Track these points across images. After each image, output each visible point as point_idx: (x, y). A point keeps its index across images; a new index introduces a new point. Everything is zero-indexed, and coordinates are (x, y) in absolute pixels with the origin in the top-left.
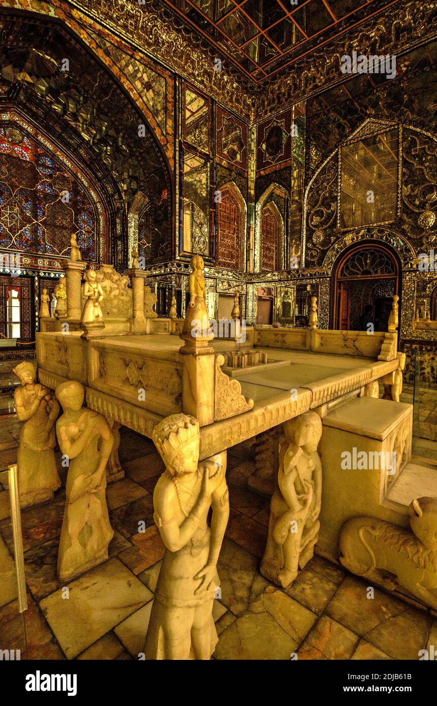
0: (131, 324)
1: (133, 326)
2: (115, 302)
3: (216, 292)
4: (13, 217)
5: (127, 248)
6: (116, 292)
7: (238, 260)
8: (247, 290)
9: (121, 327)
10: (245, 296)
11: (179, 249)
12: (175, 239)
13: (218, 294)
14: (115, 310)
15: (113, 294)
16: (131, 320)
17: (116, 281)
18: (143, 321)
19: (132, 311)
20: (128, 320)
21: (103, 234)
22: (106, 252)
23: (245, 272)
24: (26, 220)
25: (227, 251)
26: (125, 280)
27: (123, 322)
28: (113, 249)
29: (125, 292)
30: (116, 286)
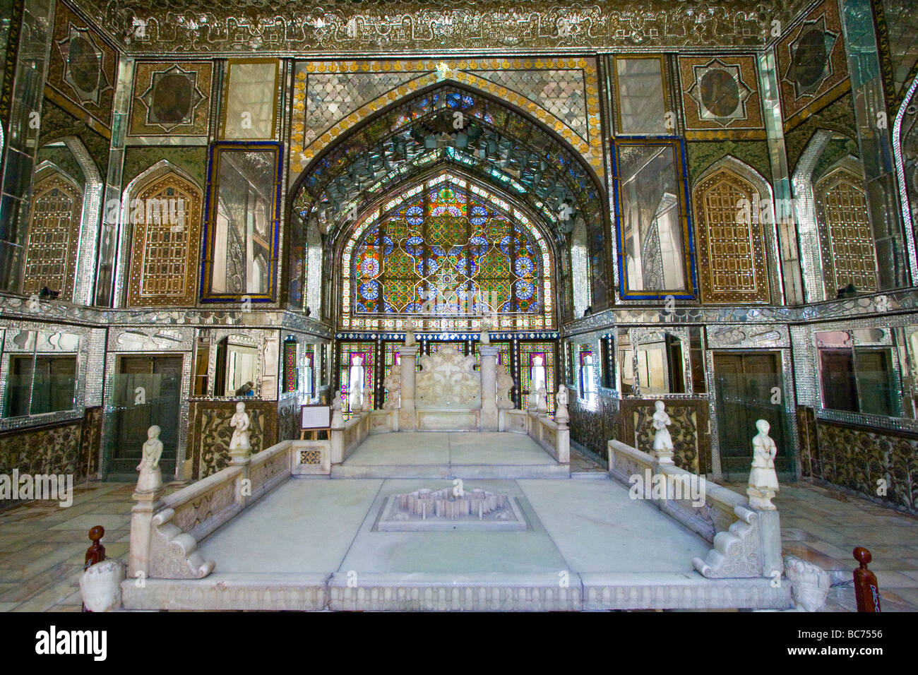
0: (476, 416)
1: (478, 420)
2: (457, 389)
3: (707, 348)
4: (447, 279)
5: (572, 292)
6: (458, 377)
7: (764, 284)
8: (791, 339)
9: (464, 420)
10: (788, 351)
11: (620, 288)
12: (612, 276)
13: (711, 351)
14: (457, 399)
15: (454, 378)
16: (477, 411)
17: (459, 363)
18: (494, 413)
19: (478, 401)
20: (473, 412)
21: (547, 278)
22: (552, 300)
23: (783, 304)
24: (460, 279)
25: (733, 272)
26: (470, 361)
27: (466, 413)
28: (562, 294)
29: (469, 376)
30: (458, 369)
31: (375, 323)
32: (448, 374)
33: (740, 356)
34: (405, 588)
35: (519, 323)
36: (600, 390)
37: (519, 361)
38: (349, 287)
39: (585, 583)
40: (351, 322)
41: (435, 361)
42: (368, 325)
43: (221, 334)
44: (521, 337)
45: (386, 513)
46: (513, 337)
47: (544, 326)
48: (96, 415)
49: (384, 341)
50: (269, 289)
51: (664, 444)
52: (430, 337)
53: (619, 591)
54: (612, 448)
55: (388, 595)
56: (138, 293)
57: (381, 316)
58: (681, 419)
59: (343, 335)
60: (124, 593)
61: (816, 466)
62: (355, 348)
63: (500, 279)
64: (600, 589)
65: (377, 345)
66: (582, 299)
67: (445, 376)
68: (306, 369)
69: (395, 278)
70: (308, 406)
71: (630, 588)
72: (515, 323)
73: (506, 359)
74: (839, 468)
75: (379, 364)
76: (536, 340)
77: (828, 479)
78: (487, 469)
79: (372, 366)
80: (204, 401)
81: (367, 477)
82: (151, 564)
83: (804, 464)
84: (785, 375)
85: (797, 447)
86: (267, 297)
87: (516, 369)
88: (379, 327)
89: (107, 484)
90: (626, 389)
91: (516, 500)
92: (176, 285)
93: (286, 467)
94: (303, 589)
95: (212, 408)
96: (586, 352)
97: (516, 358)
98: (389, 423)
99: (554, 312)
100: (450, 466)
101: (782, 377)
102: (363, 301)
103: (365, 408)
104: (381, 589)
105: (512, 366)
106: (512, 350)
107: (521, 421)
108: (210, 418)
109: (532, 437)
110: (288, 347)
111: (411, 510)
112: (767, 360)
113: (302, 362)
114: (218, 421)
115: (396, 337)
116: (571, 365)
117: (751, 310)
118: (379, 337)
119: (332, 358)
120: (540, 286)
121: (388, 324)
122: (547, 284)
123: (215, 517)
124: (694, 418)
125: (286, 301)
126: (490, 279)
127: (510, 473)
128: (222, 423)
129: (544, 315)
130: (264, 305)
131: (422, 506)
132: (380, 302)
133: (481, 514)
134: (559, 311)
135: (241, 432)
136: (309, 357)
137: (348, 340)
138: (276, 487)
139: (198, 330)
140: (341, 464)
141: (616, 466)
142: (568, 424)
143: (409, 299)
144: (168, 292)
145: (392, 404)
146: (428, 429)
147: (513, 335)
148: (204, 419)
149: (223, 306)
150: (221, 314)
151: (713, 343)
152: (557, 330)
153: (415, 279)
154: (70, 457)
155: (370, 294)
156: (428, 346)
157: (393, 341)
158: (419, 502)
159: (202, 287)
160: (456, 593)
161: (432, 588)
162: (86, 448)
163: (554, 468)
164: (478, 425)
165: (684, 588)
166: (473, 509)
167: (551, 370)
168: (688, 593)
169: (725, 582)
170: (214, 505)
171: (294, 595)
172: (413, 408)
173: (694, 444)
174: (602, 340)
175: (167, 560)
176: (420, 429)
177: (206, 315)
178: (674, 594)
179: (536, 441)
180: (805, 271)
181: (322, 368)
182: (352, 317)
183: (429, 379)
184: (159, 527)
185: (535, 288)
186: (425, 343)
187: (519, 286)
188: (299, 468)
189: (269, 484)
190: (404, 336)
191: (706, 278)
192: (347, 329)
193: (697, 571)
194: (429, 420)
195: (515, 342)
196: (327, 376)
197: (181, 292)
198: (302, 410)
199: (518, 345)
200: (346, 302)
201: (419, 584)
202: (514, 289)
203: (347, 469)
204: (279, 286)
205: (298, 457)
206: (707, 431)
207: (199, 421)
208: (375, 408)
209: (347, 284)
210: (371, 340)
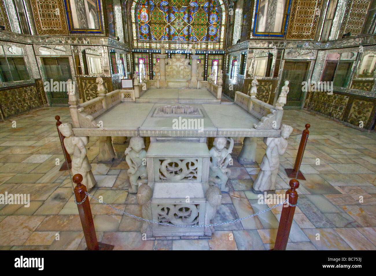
0: (189, 83)
2: (182, 72)
3: (283, 59)
4: (179, 24)
5: (233, 32)
6: (182, 67)
7: (314, 31)
8: (317, 56)
9: (184, 84)
10: (314, 62)
11: (253, 31)
12: (251, 24)
13: (284, 60)
14: (182, 77)
15: (181, 68)
16: (189, 81)
17: (183, 61)
18: (195, 82)
19: (190, 77)
20: (187, 81)
21: (223, 25)
22: (224, 36)
23: (319, 41)
24: (185, 24)
25: (303, 25)
26: (187, 61)
27: (185, 82)
28: (229, 33)
29: (187, 67)
30: (182, 64)
31: (148, 45)
32: (178, 66)
33: (295, 63)
34: (163, 131)
35: (209, 47)
36: (238, 75)
37: (208, 63)
38: (135, 27)
39: (219, 130)
40: (137, 44)
41: (173, 61)
42: (145, 46)
43: (82, 48)
44: (209, 52)
45: (156, 112)
46: (206, 53)
47: (219, 48)
48: (40, 82)
49: (152, 53)
50: (99, 27)
51: (254, 91)
52: (171, 52)
53: (229, 132)
54: (237, 94)
55: (157, 132)
56: (41, 28)
57: (150, 42)
58: (266, 87)
59: (135, 50)
60: (74, 132)
61: (310, 105)
62: (140, 56)
63: (202, 25)
64: (223, 131)
65: (149, 55)
66: (237, 36)
67: (177, 67)
68: (121, 65)
69: (155, 23)
70: (123, 79)
71: (232, 131)
72: (207, 46)
73: (202, 62)
74: (317, 105)
75: (150, 63)
76: (215, 54)
77: (312, 109)
78: (191, 100)
79: (148, 64)
80: (82, 77)
81: (149, 102)
82: (80, 123)
83: (306, 104)
84: (309, 71)
85: (305, 98)
86: (99, 31)
87: (206, 67)
88: (150, 47)
89: (53, 107)
90: (248, 75)
91: (201, 110)
92: (57, 24)
93: (119, 99)
94: (131, 131)
95: (86, 80)
96: (235, 60)
97: (206, 62)
98: (155, 85)
99: (224, 42)
100: (178, 99)
101: (308, 71)
102: (142, 34)
103: (146, 79)
104: (155, 131)
105: (205, 65)
106: (205, 58)
107: (205, 85)
108: (86, 84)
109: (209, 91)
110: (112, 55)
111: (164, 111)
112: (305, 64)
113: (119, 62)
114: (89, 85)
115: (157, 52)
116: (228, 66)
117: (305, 43)
118: (150, 51)
119: (131, 60)
120: (219, 29)
121: (153, 45)
122: (223, 28)
123: (97, 112)
124: (271, 87)
125: (108, 33)
126: (198, 25)
127: (200, 102)
128: (91, 86)
129: (220, 43)
130: (98, 35)
131: (168, 110)
132: (149, 35)
133: (188, 113)
134: (227, 41)
135: (101, 85)
136: (121, 60)
137: (137, 53)
138: (116, 105)
139: (72, 46)
140: (139, 98)
141: (237, 100)
142: (222, 85)
143: (162, 34)
144: (55, 28)
145: (156, 78)
146: (171, 87)
147: (206, 52)
148: (84, 84)
149: (81, 35)
150: (80, 39)
151: (286, 57)
152: (225, 50)
153: (165, 24)
154: (35, 98)
155: (145, 31)
156: (171, 56)
157: (156, 53)
158: (167, 109)
159: (69, 26)
160: (178, 132)
161: (171, 131)
162: (40, 95)
163: (215, 101)
164: (189, 87)
165: (248, 131)
166: (185, 111)
167: (220, 67)
168: (249, 133)
169: (262, 130)
170: (96, 109)
171: (128, 132)
172: (165, 79)
173: (268, 96)
174: (242, 55)
175: (85, 122)
176: (168, 87)
177: (74, 39)
178: (245, 133)
179: (210, 92)
180: (333, 25)
181: (127, 65)
182: (138, 42)
183: (171, 68)
184: (80, 112)
185: (217, 30)
186: (169, 54)
187: (211, 29)
188: (124, 99)
189: (114, 104)
190: (160, 51)
191: (291, 27)
192: (136, 47)
193: (254, 128)
194: (171, 84)
195: (207, 55)
196: (130, 68)
197: (60, 28)
198: (121, 81)
199: (208, 56)
200: (135, 35)
201: (167, 130)
202: (208, 30)
203: (141, 100)
204: (104, 25)
205: (123, 96)
206: (274, 91)
207: (81, 84)
208: (150, 79)
209: (134, 25)
210: (146, 53)
